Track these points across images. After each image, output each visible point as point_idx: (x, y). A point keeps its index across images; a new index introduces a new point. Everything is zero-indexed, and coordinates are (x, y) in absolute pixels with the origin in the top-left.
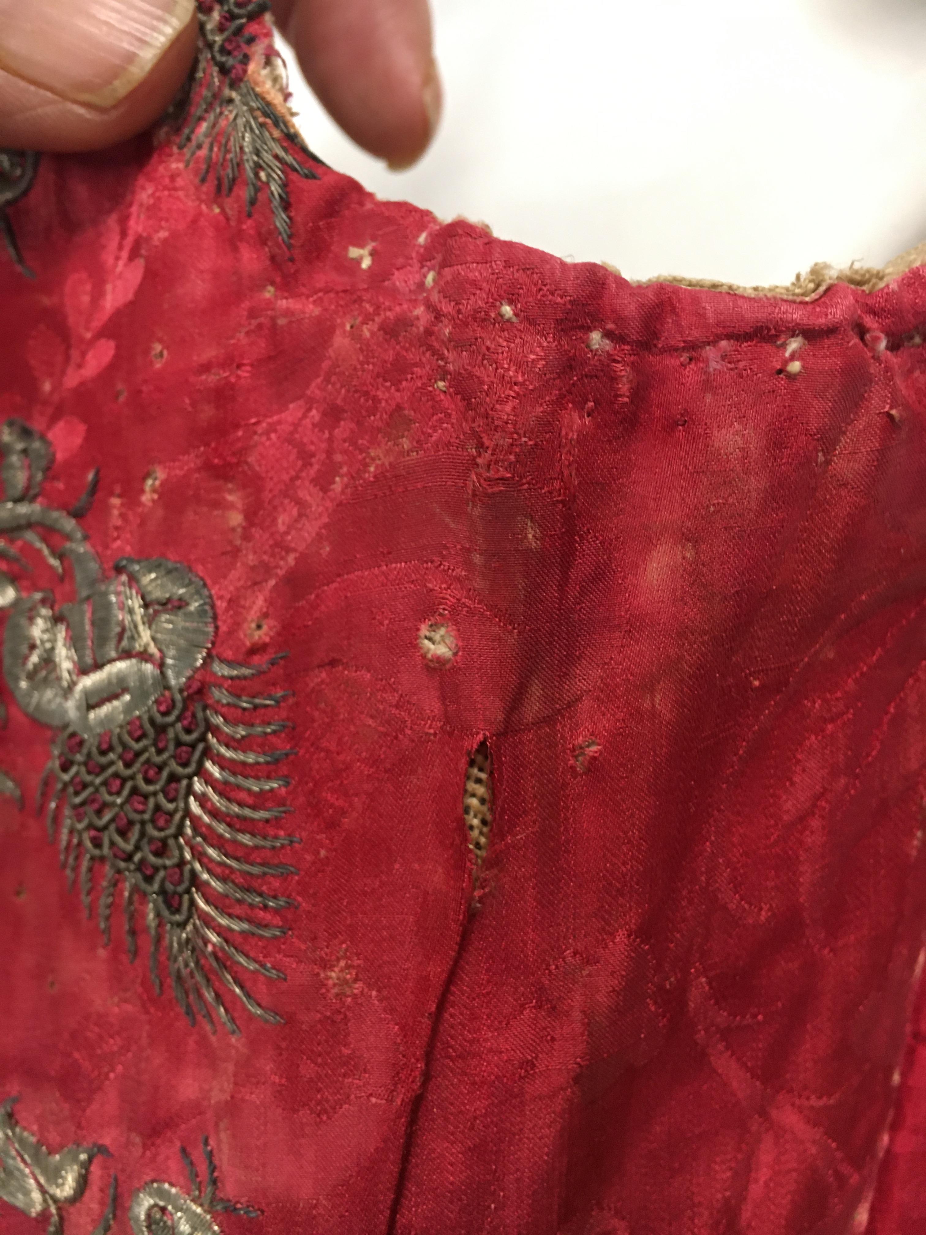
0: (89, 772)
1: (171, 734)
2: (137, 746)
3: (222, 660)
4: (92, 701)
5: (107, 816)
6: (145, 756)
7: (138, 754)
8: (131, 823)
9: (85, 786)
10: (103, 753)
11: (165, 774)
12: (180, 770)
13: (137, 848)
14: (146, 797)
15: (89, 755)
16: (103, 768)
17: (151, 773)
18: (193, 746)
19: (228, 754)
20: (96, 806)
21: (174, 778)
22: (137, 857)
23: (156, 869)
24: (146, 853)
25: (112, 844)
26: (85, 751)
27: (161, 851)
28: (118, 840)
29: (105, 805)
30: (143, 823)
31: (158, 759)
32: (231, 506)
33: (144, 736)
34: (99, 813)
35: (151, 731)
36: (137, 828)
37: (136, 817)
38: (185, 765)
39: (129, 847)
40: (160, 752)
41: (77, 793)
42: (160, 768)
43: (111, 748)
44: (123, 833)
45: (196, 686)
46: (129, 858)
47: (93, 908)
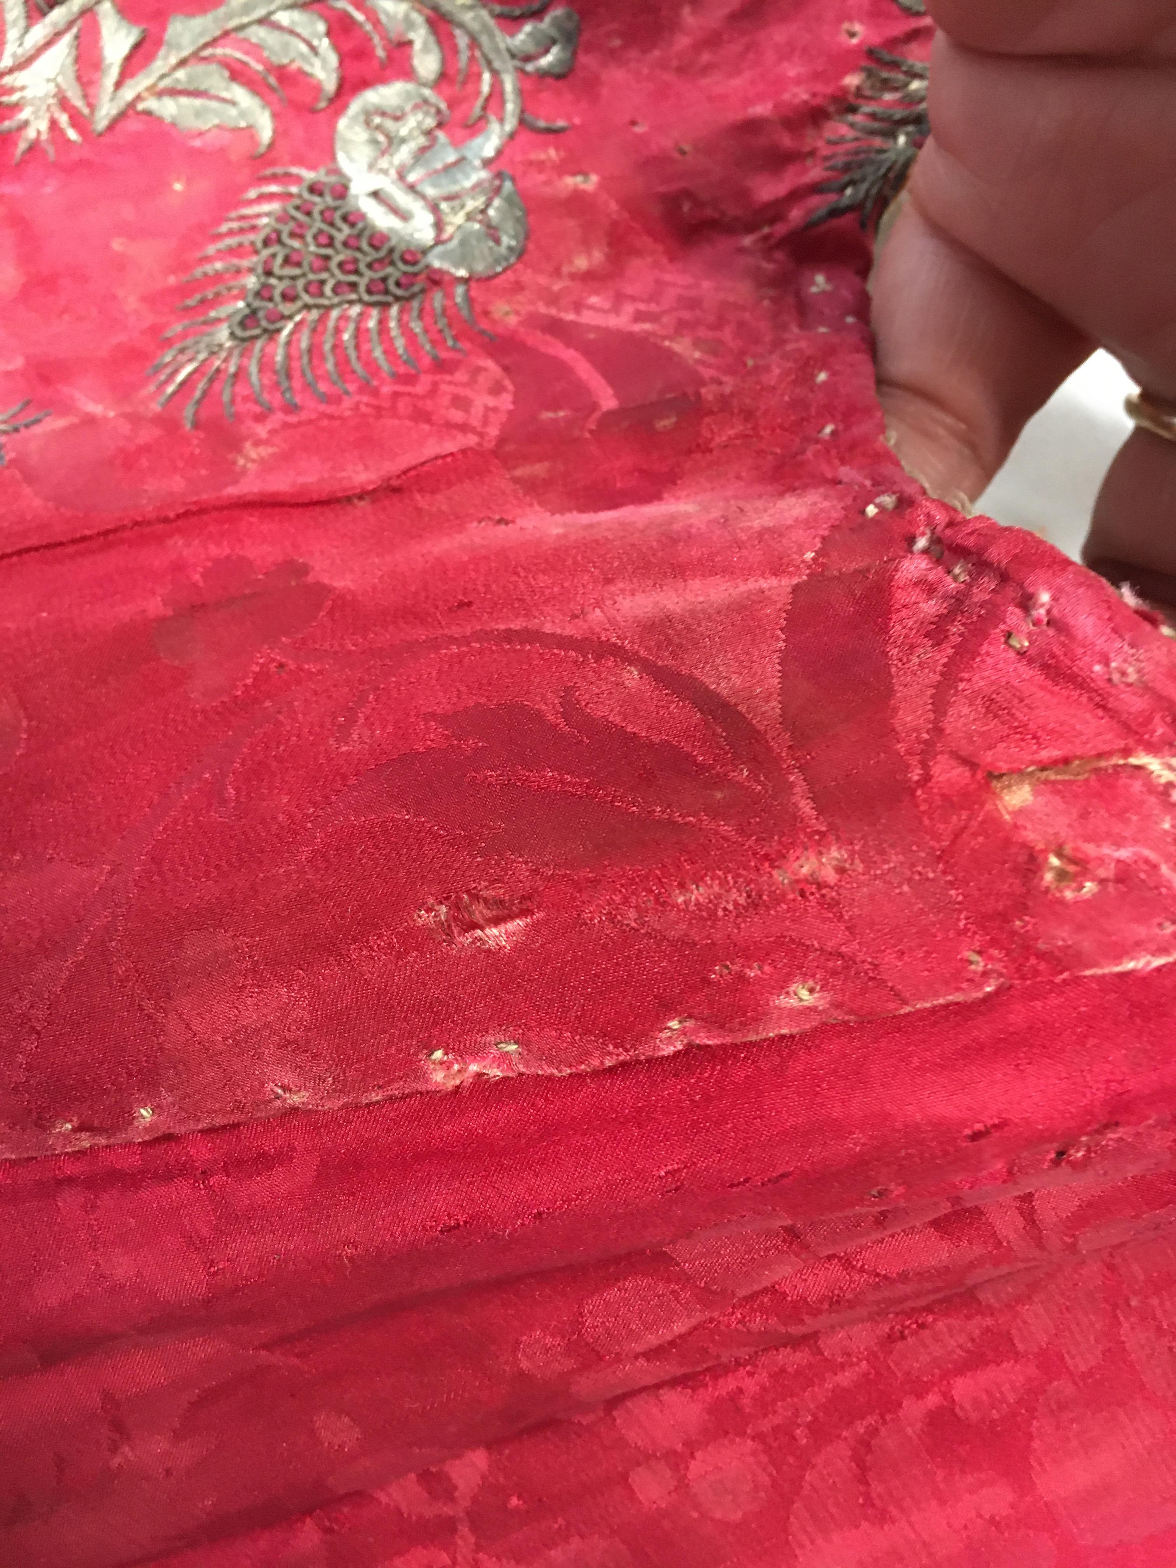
0: (322, 213)
1: (389, 270)
2: (364, 245)
3: (467, 291)
4: (382, 195)
5: (296, 244)
6: (359, 255)
7: (359, 249)
8: (298, 264)
9: (308, 214)
10: (345, 219)
11: (353, 278)
12: (362, 288)
13: (280, 278)
14: (327, 269)
15: (336, 209)
16: (332, 224)
17: (350, 267)
18: (386, 292)
19: (393, 324)
20: (298, 231)
21: (353, 286)
22: (273, 281)
23: (271, 299)
24: (279, 287)
25: (274, 256)
26: (338, 203)
27: (287, 297)
28: (279, 260)
29: (301, 237)
30: (304, 275)
31: (362, 267)
32: (589, 254)
33: (376, 248)
34: (293, 235)
35: (382, 253)
36: (296, 271)
37: (306, 267)
38: (369, 291)
39: (277, 270)
40: (370, 266)
41: (297, 208)
42: (356, 272)
43: (353, 225)
44: (287, 261)
45: (437, 277)
46: (269, 273)
47: (208, 259)
